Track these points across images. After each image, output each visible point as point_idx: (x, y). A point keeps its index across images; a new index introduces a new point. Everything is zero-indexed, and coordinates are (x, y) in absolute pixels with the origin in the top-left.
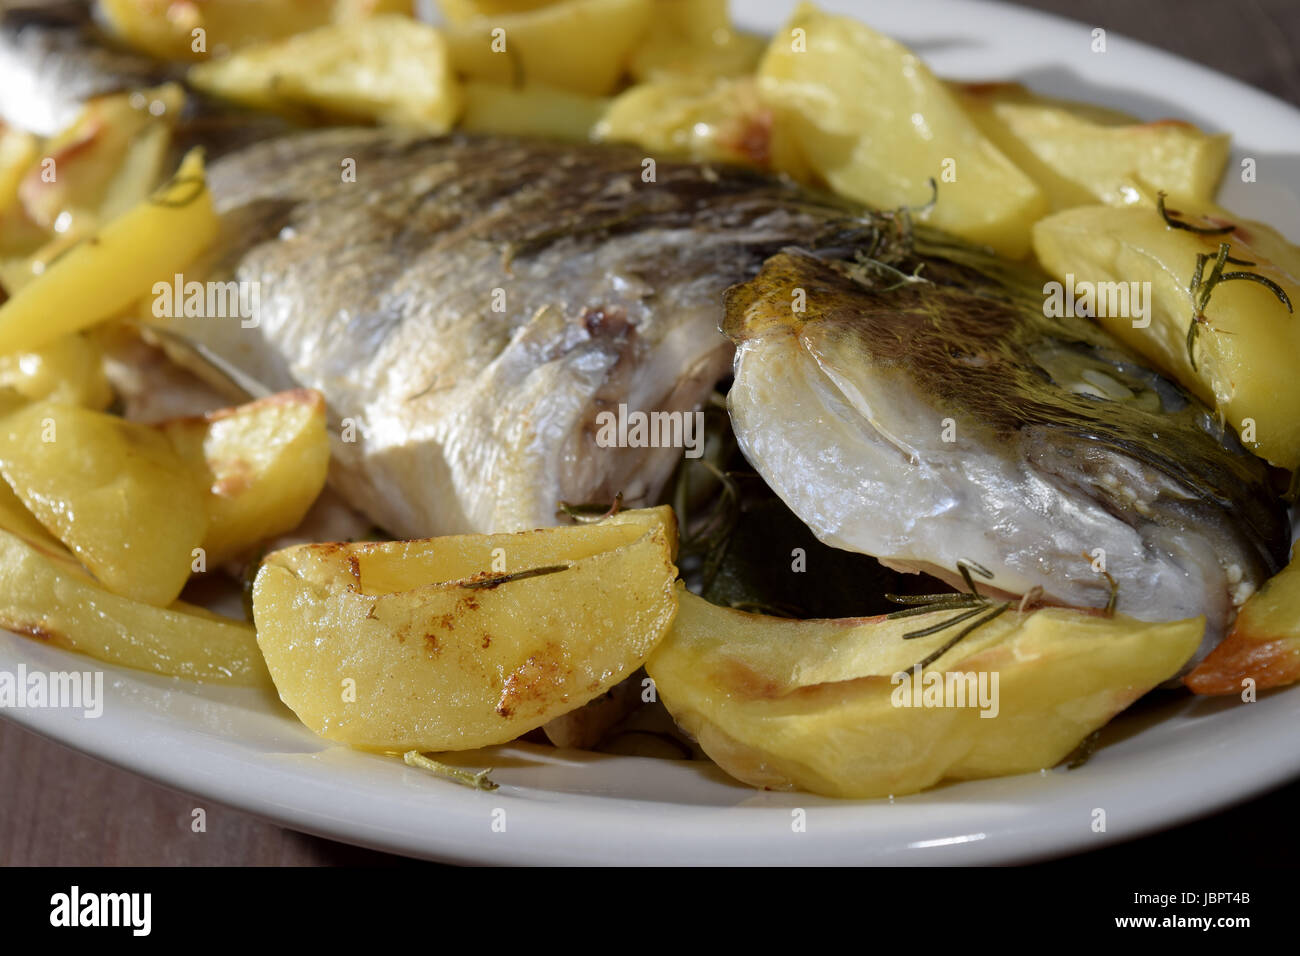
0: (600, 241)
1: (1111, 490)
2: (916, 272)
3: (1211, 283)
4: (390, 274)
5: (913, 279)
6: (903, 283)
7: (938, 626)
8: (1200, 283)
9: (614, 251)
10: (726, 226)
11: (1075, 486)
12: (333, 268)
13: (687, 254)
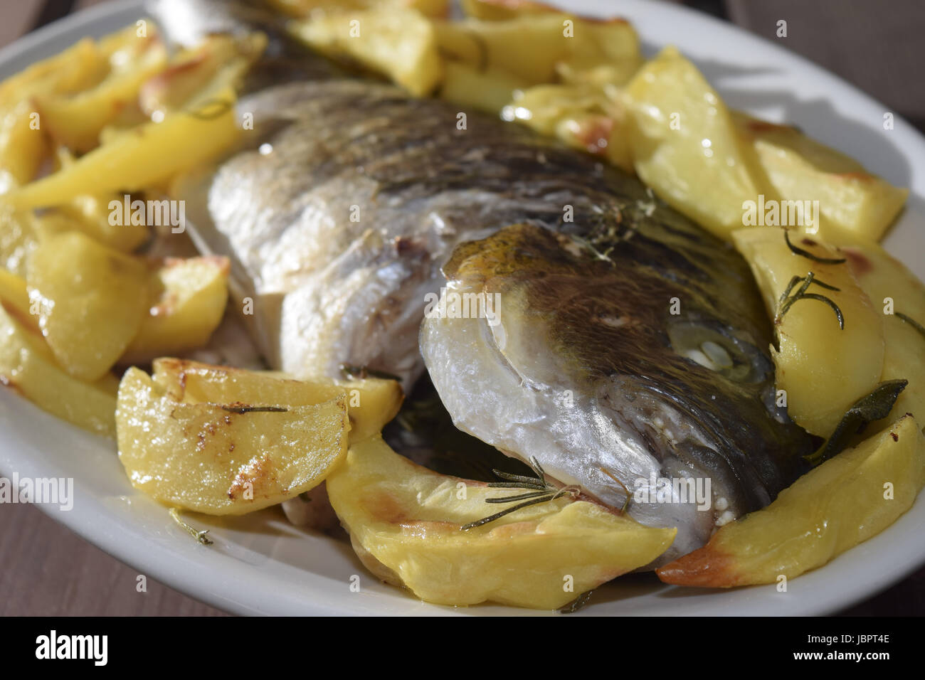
0: (439, 191)
1: (656, 429)
2: (607, 252)
3: (794, 299)
4: (305, 189)
5: (602, 257)
6: (596, 259)
7: (509, 498)
8: (787, 297)
9: (444, 199)
10: (526, 196)
11: (630, 423)
12: (275, 177)
13: (487, 210)
